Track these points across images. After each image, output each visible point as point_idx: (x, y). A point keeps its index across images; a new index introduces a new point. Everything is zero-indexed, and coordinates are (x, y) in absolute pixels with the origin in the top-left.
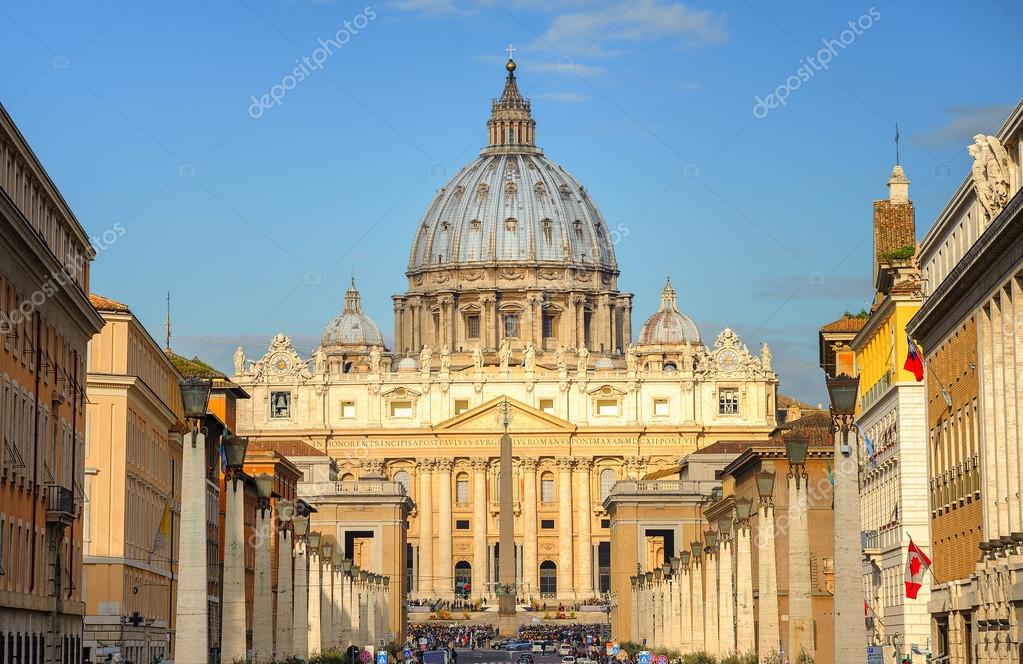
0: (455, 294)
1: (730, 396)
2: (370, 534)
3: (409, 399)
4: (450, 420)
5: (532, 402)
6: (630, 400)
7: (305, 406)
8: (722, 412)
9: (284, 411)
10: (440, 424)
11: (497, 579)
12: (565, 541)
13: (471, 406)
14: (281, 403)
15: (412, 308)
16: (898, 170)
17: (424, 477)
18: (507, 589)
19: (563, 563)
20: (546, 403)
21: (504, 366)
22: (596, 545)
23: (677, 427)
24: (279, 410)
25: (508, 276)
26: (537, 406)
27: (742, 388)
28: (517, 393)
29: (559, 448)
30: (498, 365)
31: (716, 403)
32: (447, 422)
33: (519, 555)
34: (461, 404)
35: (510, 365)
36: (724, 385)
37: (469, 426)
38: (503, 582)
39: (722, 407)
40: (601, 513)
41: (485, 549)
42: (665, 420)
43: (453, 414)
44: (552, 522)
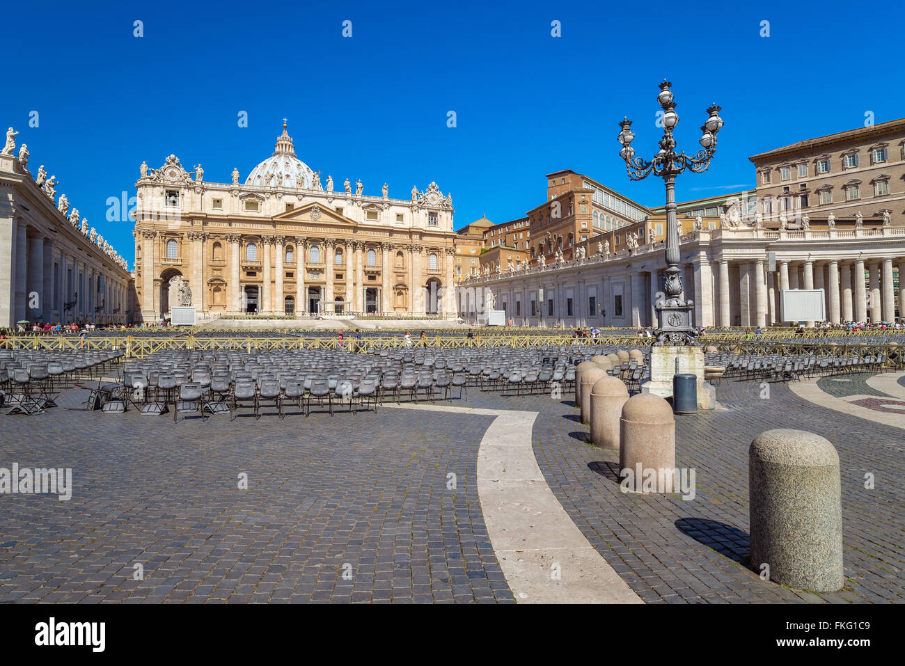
1: (434, 217)
3: (257, 200)
4: (284, 213)
5: (332, 208)
6: (385, 212)
7: (189, 200)
8: (430, 224)
9: (175, 203)
10: (277, 216)
12: (350, 285)
13: (295, 208)
14: (173, 198)
17: (267, 247)
19: (349, 297)
20: (339, 210)
22: (366, 289)
23: (410, 229)
24: (171, 202)
26: (334, 210)
27: (440, 213)
29: (347, 235)
31: (427, 219)
32: (281, 215)
33: (322, 293)
34: (289, 206)
36: (431, 211)
37: (294, 219)
39: (430, 221)
40: (369, 272)
41: (303, 289)
42: (402, 226)
43: (284, 211)
44: (342, 275)
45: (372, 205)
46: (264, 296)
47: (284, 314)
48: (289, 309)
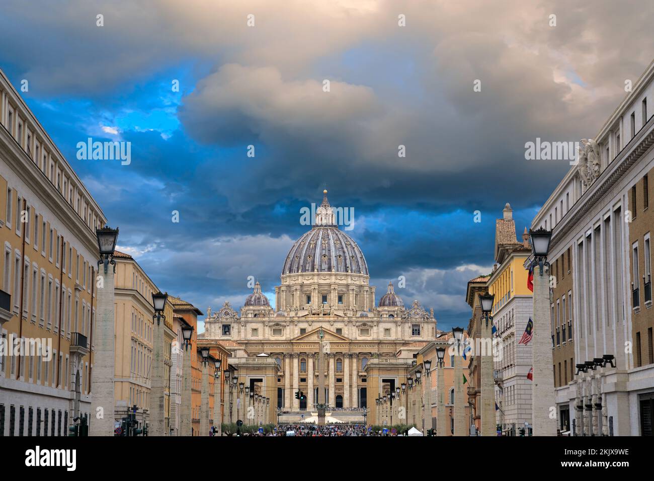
0: (300, 286)
1: (417, 328)
2: (261, 380)
3: (281, 328)
4: (299, 337)
5: (333, 329)
6: (375, 328)
7: (237, 330)
8: (413, 334)
9: (227, 333)
10: (294, 339)
11: (317, 403)
12: (347, 387)
13: (307, 331)
14: (227, 330)
15: (283, 291)
16: (508, 204)
17: (287, 361)
18: (322, 406)
19: (346, 396)
20: (339, 331)
21: (321, 315)
22: (360, 389)
23: (394, 341)
24: (225, 332)
25: (323, 278)
26: (335, 331)
27: (422, 325)
28: (326, 326)
29: (344, 349)
30: (318, 314)
31: (411, 331)
32: (297, 338)
33: (327, 393)
34: (303, 331)
35: (324, 315)
36: (414, 324)
37: (306, 340)
38: (320, 403)
39: (413, 333)
40: (362, 376)
41: (313, 390)
42: (389, 338)
43: (299, 334)
44: (341, 379)
45: (364, 324)
46: (286, 396)
47: (298, 410)
48: (303, 405)
